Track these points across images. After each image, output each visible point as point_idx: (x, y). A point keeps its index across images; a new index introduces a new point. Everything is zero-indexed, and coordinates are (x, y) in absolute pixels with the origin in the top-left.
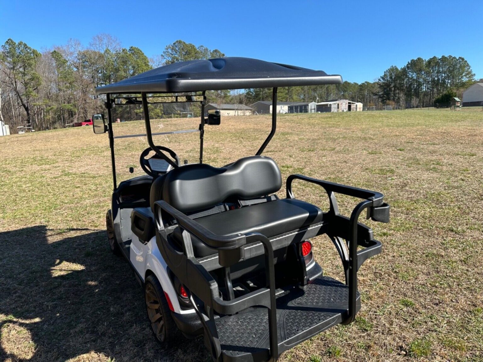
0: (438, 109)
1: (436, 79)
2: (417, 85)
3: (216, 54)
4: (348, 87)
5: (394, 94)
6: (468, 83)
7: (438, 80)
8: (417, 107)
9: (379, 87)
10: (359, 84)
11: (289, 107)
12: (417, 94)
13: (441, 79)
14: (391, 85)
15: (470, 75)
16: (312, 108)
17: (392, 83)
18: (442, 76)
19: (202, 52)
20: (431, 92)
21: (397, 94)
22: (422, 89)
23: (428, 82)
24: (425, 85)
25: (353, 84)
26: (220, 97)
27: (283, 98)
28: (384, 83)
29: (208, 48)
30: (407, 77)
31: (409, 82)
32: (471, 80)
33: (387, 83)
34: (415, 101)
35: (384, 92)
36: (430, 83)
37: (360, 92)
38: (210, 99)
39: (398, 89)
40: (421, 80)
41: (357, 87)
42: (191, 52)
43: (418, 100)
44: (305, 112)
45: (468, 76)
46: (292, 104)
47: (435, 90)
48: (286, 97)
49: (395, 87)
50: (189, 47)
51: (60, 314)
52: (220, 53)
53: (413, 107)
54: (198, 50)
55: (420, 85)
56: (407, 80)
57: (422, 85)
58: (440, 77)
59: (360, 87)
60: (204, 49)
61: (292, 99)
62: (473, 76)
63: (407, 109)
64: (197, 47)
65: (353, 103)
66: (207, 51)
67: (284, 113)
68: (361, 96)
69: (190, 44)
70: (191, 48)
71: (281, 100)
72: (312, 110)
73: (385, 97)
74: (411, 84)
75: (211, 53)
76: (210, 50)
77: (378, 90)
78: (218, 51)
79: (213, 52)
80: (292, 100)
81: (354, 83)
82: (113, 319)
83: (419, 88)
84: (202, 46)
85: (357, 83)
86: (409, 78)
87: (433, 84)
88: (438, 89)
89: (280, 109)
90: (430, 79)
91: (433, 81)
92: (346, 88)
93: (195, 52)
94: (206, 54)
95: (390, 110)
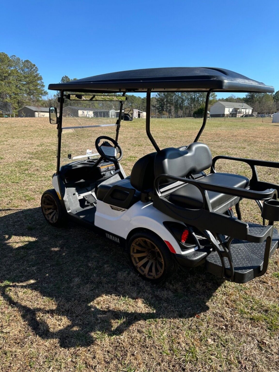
0: (196, 119)
1: (193, 97)
2: (181, 101)
3: (28, 64)
4: (134, 100)
5: (167, 107)
6: (213, 101)
7: (195, 98)
8: (181, 117)
9: (156, 101)
10: (142, 98)
11: (94, 113)
12: (181, 108)
13: (196, 97)
14: (164, 100)
15: (214, 96)
16: (112, 114)
17: (165, 98)
18: (197, 95)
19: (14, 61)
20: (190, 107)
21: (168, 107)
22: (184, 104)
23: (188, 99)
24: (186, 101)
25: (137, 98)
26: (33, 101)
27: (87, 105)
28: (159, 98)
29: (20, 58)
30: (175, 95)
31: (176, 98)
32: (215, 99)
33: (162, 99)
34: (180, 113)
35: (160, 105)
36: (190, 100)
37: (143, 104)
38: (24, 102)
39: (169, 103)
40: (184, 97)
41: (140, 100)
42: (4, 60)
43: (182, 112)
44: (107, 117)
45: (213, 96)
46: (97, 110)
47: (193, 105)
48: (89, 104)
49: (167, 101)
50: (3, 56)
51: (49, 274)
52: (31, 63)
53: (179, 117)
54: (11, 59)
55: (183, 101)
56: (175, 97)
57: (184, 101)
58: (196, 96)
59: (143, 101)
60: (16, 58)
61: (94, 106)
62: (215, 96)
63: (176, 118)
64: (9, 56)
65: (141, 112)
66: (19, 60)
67: (90, 117)
68: (143, 107)
69: (3, 53)
70: (4, 56)
71: (86, 106)
72: (112, 116)
73: (160, 109)
74: (177, 100)
75: (23, 63)
76: (22, 60)
77: (156, 103)
78: (29, 61)
79: (25, 62)
80: (95, 108)
81: (139, 97)
82: (97, 271)
83: (183, 103)
84: (14, 56)
85: (141, 97)
86: (176, 95)
87: (191, 101)
88: (195, 105)
89: (87, 114)
90: (190, 97)
91: (192, 98)
92: (133, 100)
93: (8, 60)
94: (19, 63)
95: (165, 118)
